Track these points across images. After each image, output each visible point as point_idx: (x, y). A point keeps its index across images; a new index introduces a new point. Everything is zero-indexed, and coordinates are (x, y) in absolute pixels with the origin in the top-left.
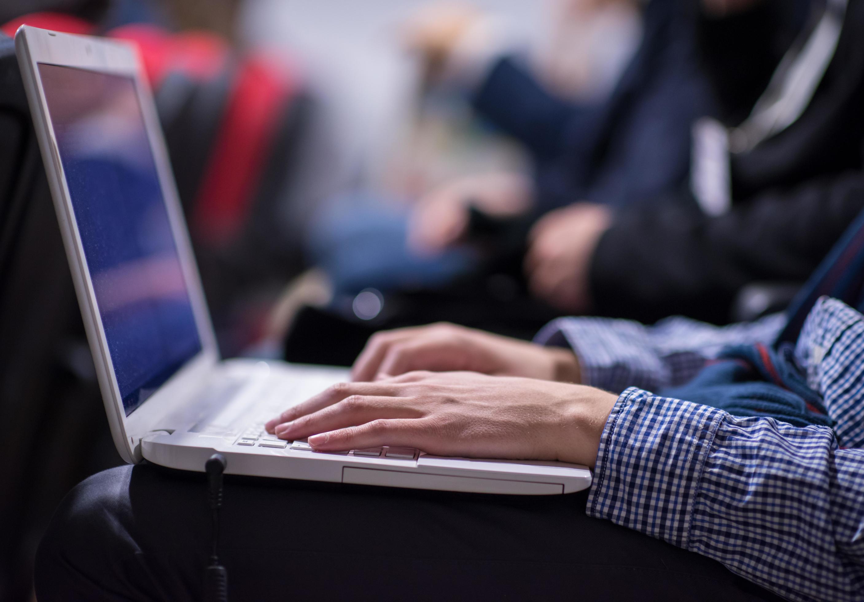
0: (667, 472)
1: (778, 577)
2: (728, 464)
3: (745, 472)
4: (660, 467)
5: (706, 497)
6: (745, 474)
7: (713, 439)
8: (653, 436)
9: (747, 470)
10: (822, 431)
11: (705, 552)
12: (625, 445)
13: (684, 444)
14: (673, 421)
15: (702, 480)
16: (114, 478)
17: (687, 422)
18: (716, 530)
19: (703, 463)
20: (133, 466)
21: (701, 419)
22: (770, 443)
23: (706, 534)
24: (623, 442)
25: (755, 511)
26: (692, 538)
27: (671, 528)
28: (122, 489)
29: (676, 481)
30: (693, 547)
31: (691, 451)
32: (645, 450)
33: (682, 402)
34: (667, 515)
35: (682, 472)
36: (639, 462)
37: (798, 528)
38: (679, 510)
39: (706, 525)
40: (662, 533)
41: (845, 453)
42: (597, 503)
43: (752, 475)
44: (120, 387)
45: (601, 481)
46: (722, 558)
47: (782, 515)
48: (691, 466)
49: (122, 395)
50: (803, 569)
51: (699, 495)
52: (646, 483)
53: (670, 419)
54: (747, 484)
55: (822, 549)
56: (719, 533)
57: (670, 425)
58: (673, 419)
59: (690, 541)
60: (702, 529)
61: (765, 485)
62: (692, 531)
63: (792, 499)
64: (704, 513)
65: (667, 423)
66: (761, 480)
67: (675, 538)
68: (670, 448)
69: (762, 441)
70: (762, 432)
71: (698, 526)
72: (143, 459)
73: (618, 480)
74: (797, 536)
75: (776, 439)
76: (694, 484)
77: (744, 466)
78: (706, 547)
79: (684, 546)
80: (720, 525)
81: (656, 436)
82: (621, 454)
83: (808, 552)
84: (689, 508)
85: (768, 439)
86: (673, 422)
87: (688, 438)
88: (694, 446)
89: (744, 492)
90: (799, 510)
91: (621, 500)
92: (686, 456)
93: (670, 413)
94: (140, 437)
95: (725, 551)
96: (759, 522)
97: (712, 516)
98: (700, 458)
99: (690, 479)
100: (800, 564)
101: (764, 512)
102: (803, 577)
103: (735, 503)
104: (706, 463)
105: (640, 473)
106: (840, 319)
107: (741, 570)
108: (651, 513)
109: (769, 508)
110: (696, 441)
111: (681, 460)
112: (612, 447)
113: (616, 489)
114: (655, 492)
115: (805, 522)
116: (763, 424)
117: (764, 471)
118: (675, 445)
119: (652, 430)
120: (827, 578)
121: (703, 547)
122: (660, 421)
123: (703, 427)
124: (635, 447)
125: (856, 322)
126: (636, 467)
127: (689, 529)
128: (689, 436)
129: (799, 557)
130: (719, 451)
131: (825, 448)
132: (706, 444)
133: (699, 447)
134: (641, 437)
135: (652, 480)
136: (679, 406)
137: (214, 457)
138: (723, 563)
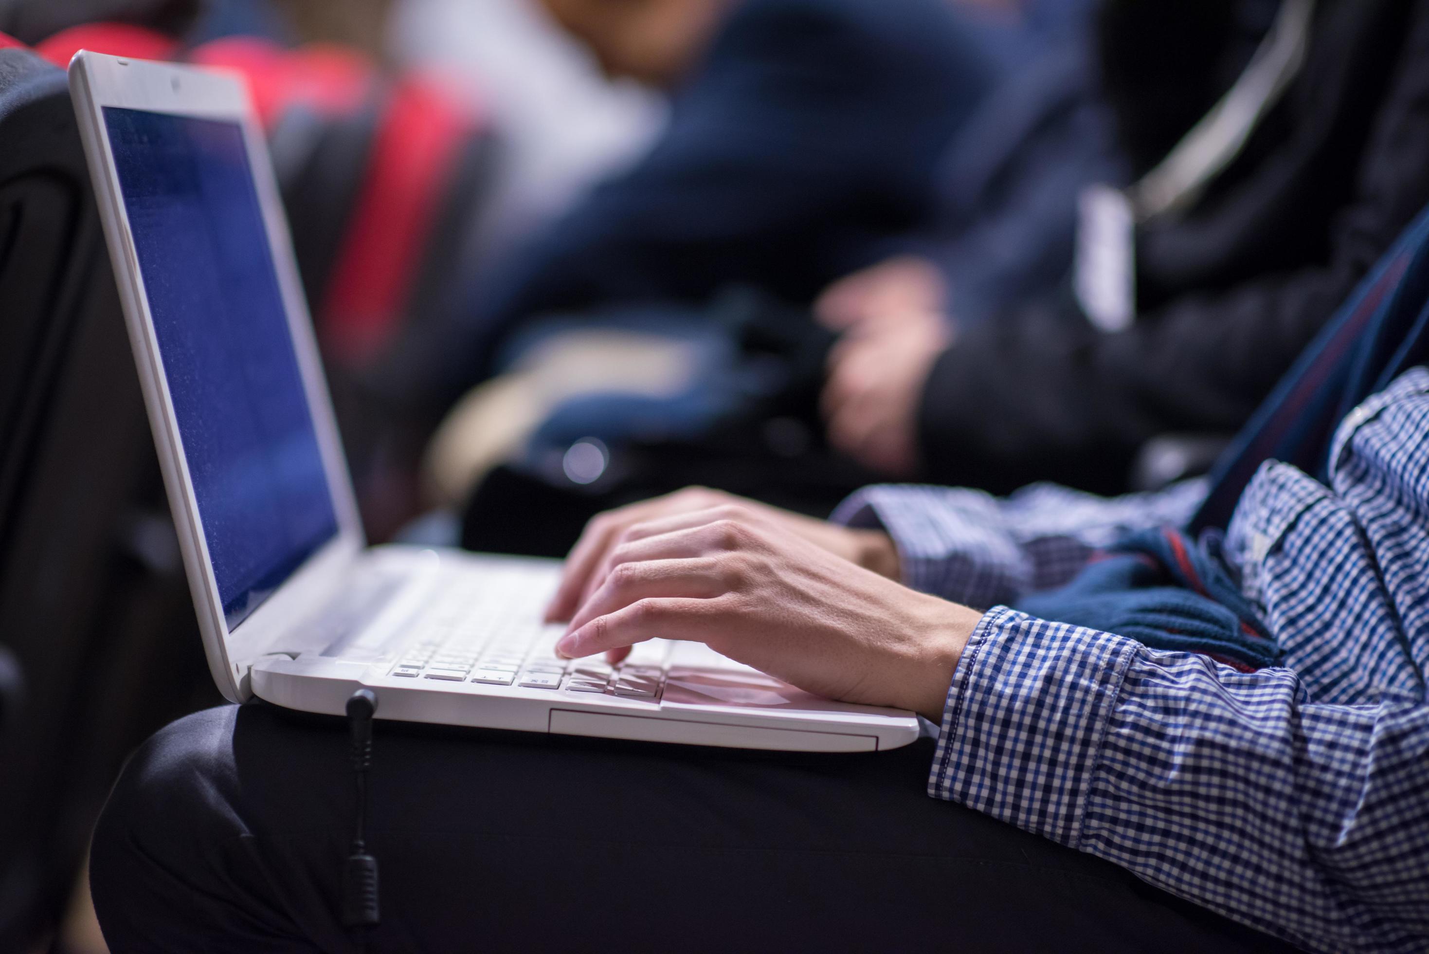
0: (1051, 732)
1: (1215, 893)
2: (1143, 722)
3: (1168, 735)
4: (1042, 724)
5: (1110, 770)
6: (1169, 738)
7: (1120, 684)
8: (1032, 678)
9: (1171, 731)
10: (1279, 675)
11: (1105, 853)
12: (989, 690)
13: (1078, 691)
14: (1060, 656)
15: (1104, 745)
16: (210, 723)
17: (1082, 657)
18: (1122, 820)
19: (1106, 720)
20: (238, 706)
21: (1103, 653)
22: (1205, 692)
23: (1107, 825)
24: (986, 687)
25: (1181, 793)
26: (1086, 832)
27: (1056, 816)
28: (221, 741)
29: (1065, 746)
30: (1086, 846)
31: (1089, 702)
32: (1019, 698)
33: (1074, 628)
34: (1049, 797)
35: (1074, 733)
36: (1011, 716)
37: (1245, 820)
38: (1068, 789)
39: (1109, 812)
40: (1041, 824)
41: (1317, 708)
42: (945, 776)
43: (1178, 739)
44: (220, 588)
45: (950, 743)
46: (1130, 862)
47: (1221, 801)
48: (1088, 723)
49: (223, 601)
50: (1253, 882)
51: (1099, 767)
52: (1020, 747)
53: (1057, 653)
54: (1170, 753)
55: (1281, 853)
56: (1127, 824)
57: (1057, 661)
58: (1060, 654)
59: (1084, 836)
60: (1101, 817)
61: (1197, 756)
62: (1087, 821)
63: (1236, 777)
64: (1105, 794)
65: (1052, 660)
66: (1190, 748)
67: (1060, 831)
68: (1057, 696)
69: (1193, 689)
70: (1193, 676)
71: (1096, 813)
72: (254, 696)
73: (976, 743)
74: (1242, 833)
75: (1214, 686)
76: (1092, 751)
77: (1166, 725)
78: (1107, 846)
79: (1072, 844)
80: (1129, 812)
81: (1035, 679)
82: (983, 704)
83: (1261, 857)
84: (1084, 786)
85: (1202, 686)
86: (1061, 658)
87: (1084, 682)
88: (1093, 693)
89: (1167, 766)
90: (1246, 794)
91: (980, 772)
92: (1081, 709)
93: (1056, 644)
94: (249, 663)
95: (1135, 852)
96: (1187, 810)
97: (1117, 798)
98: (1102, 712)
99: (1086, 743)
100: (1249, 874)
101: (1195, 795)
102: (1252, 894)
103: (1152, 781)
104: (1111, 720)
105: (1012, 733)
106: (1294, 495)
107: (1158, 880)
108: (1026, 792)
109: (1202, 790)
110: (1095, 687)
111: (1073, 715)
112: (969, 693)
113: (973, 756)
114: (1033, 761)
115: (1255, 813)
116: (1194, 663)
117: (1194, 734)
118: (1064, 692)
119: (1029, 670)
120: (1290, 896)
121: (1101, 846)
122: (1042, 657)
123: (1105, 666)
124: (1005, 694)
125: (1319, 500)
126: (1006, 723)
127: (1082, 817)
128: (1085, 679)
129: (1247, 864)
130: (1130, 703)
131: (1284, 701)
132: (1110, 690)
133: (1100, 695)
134: (1013, 679)
135: (1029, 743)
136: (1070, 634)
137: (358, 693)
138: (1131, 871)
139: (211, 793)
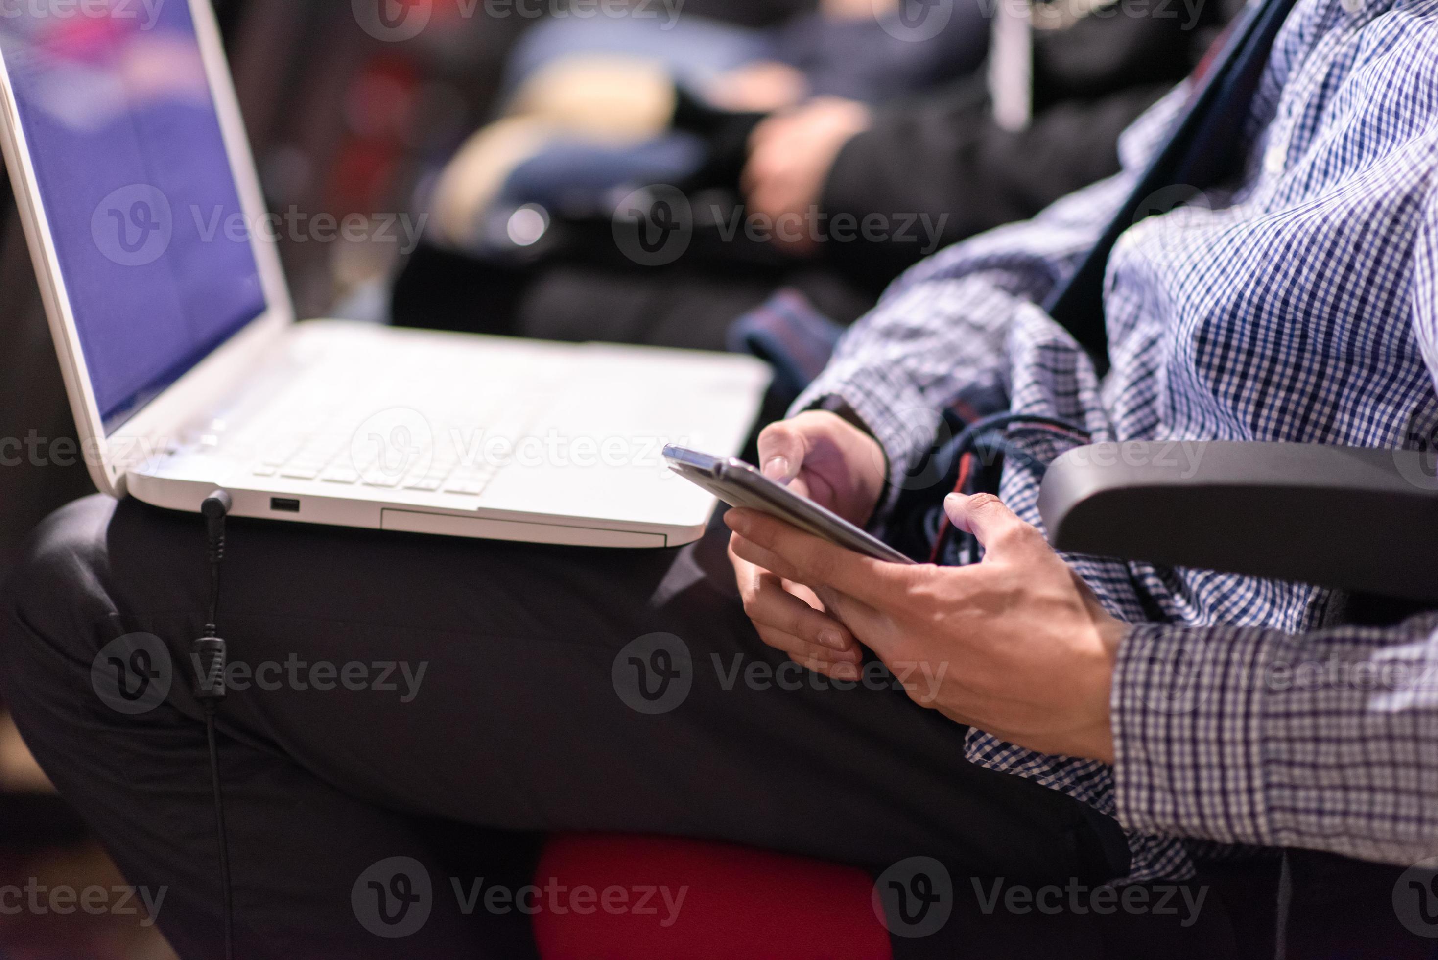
20: (114, 500)
72: (128, 493)
94: (124, 468)
139: (88, 578)
